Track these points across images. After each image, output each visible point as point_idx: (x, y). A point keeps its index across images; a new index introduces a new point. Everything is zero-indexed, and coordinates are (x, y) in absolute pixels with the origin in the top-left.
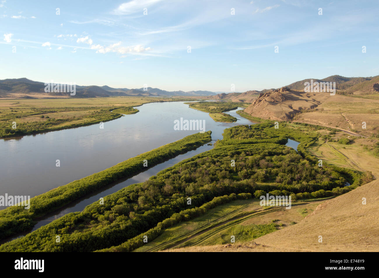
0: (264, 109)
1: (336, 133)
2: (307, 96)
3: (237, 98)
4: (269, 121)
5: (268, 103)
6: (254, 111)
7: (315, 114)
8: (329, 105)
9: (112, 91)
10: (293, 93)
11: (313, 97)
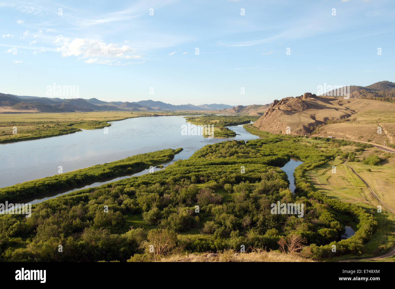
0: (276, 120)
1: (365, 149)
2: (339, 104)
3: (256, 110)
4: (279, 136)
5: (282, 112)
6: (263, 124)
7: (344, 125)
8: (366, 115)
9: (99, 105)
10: (319, 100)
11: (346, 105)
